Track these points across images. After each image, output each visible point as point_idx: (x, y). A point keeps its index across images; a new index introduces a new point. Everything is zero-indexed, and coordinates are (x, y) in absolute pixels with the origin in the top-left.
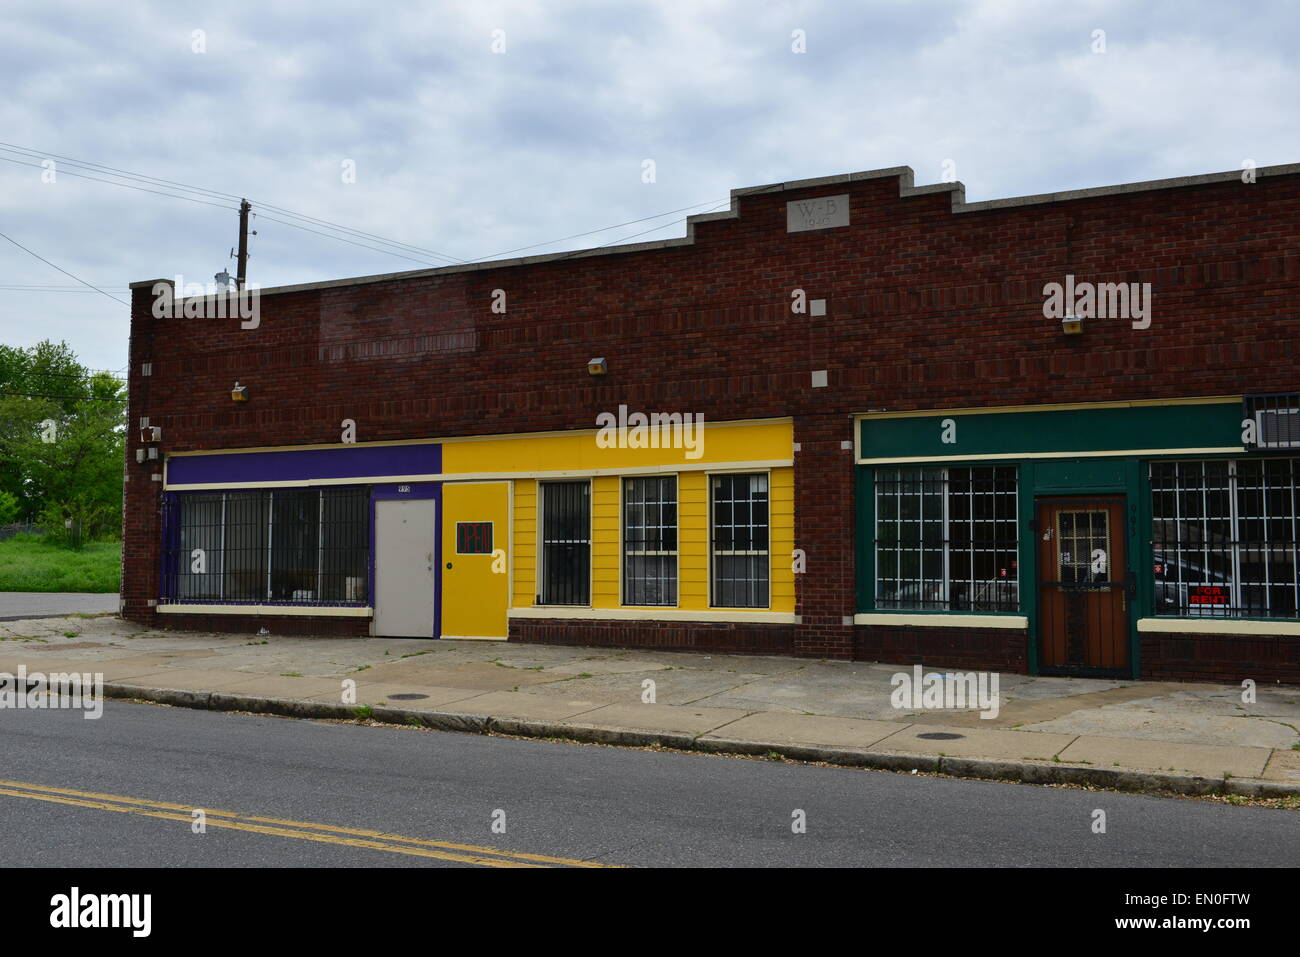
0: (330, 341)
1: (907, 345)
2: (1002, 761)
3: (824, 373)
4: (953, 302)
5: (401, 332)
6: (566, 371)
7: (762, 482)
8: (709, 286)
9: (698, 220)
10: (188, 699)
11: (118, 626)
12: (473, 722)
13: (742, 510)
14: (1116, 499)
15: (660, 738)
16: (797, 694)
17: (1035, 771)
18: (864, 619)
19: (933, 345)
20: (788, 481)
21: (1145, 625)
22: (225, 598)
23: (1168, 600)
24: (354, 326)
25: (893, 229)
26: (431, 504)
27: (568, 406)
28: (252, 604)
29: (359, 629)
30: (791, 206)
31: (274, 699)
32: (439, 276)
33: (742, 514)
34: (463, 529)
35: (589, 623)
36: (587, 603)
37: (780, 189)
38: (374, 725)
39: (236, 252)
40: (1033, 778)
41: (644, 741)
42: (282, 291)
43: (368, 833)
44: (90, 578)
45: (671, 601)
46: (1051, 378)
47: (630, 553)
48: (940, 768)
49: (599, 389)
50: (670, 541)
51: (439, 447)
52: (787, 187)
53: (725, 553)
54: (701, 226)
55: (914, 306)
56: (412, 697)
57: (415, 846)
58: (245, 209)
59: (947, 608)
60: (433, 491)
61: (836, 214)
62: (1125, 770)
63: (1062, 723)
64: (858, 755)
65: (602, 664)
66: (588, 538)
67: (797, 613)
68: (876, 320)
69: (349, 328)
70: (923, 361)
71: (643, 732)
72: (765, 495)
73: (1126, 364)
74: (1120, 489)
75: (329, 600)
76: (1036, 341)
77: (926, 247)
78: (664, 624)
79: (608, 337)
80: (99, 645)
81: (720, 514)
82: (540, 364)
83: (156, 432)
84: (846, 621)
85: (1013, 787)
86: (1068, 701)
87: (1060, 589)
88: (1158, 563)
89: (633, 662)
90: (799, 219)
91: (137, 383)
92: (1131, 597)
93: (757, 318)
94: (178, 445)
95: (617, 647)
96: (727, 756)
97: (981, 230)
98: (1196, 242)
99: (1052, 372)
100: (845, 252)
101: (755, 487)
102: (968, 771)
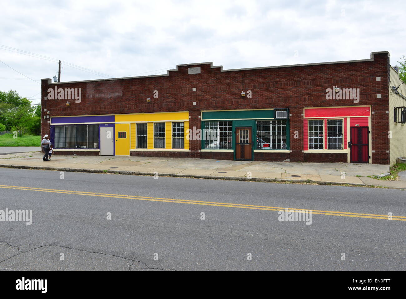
0: (89, 93)
1: (212, 97)
2: (235, 177)
3: (195, 102)
4: (221, 89)
5: (105, 92)
6: (142, 101)
7: (182, 124)
8: (172, 84)
9: (170, 71)
10: (64, 170)
11: (41, 154)
12: (129, 172)
13: (178, 129)
14: (250, 128)
15: (169, 175)
16: (192, 165)
17: (242, 179)
18: (203, 150)
19: (217, 97)
20: (188, 124)
21: (255, 151)
22: (66, 147)
23: (259, 146)
24: (94, 90)
25: (209, 74)
26: (113, 128)
27: (142, 108)
28: (72, 149)
29: (97, 154)
30: (189, 69)
31: (85, 169)
32: (113, 80)
33: (178, 130)
34: (120, 133)
35: (147, 152)
36: (147, 148)
37: (186, 65)
38: (108, 174)
39: (58, 72)
40: (241, 180)
41: (166, 175)
42: (77, 82)
43: (125, 196)
44: (25, 143)
45: (164, 147)
46: (239, 104)
47: (156, 138)
48: (223, 178)
49: (149, 105)
50: (164, 136)
51: (114, 116)
52: (188, 65)
53: (175, 138)
54: (171, 72)
55: (213, 90)
56: (115, 168)
57: (137, 198)
58: (60, 63)
59: (219, 148)
60: (113, 125)
61: (198, 71)
62: (258, 178)
63: (243, 169)
64: (208, 177)
65: (151, 160)
66: (147, 135)
67: (190, 150)
68: (206, 92)
69: (93, 91)
70: (215, 101)
71: (165, 174)
72: (183, 127)
73: (253, 102)
74: (251, 126)
75: (90, 148)
76: (236, 97)
77: (216, 78)
78: (163, 152)
79: (151, 94)
80: (38, 158)
81: (174, 130)
82: (136, 99)
83: (48, 112)
84: (199, 151)
85: (237, 181)
86: (242, 165)
87: (240, 144)
88: (257, 139)
89: (157, 160)
90: (191, 71)
91: (43, 101)
92: (253, 146)
93: (182, 91)
94: (54, 115)
95: (153, 157)
96: (183, 177)
97: (226, 75)
98: (266, 79)
99: (239, 103)
100: (199, 78)
101: (181, 125)
102: (229, 179)
